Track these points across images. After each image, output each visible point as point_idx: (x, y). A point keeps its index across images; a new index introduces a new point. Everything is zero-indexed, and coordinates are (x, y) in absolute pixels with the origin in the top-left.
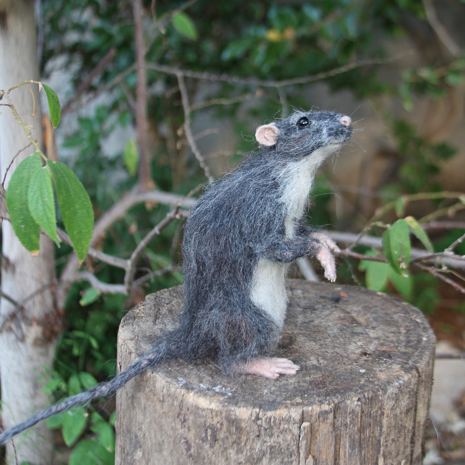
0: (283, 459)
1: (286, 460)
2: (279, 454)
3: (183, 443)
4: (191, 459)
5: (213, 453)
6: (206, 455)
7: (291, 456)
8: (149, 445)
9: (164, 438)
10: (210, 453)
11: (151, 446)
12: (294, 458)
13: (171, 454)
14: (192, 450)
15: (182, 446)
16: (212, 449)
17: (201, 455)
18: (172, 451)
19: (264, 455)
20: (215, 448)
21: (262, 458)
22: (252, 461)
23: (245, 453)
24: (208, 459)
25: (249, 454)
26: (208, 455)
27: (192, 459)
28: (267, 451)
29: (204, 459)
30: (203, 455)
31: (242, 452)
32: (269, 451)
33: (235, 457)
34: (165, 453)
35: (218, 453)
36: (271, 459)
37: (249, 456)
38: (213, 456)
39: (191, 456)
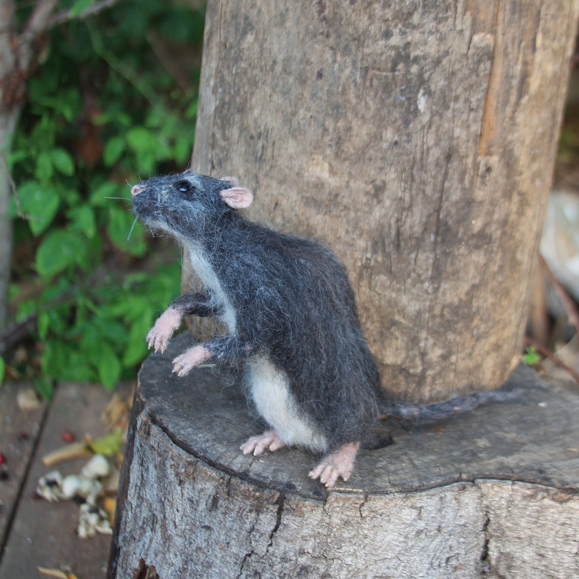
0: (437, 14)
1: (441, 15)
2: (432, 8)
3: (314, 5)
4: (324, 22)
5: (354, 11)
6: (344, 15)
7: (447, 11)
8: (266, 22)
9: (288, 5)
10: (350, 11)
11: (270, 20)
12: (449, 13)
13: (298, 22)
14: (326, 12)
15: (313, 9)
16: (352, 7)
17: (338, 16)
18: (299, 18)
19: (415, 9)
20: (356, 4)
21: (413, 13)
22: (400, 16)
23: (393, 7)
24: (347, 19)
25: (397, 8)
26: (347, 15)
27: (326, 23)
28: (419, 4)
29: (341, 19)
30: (341, 15)
31: (390, 6)
32: (421, 5)
33: (380, 13)
34: (289, 24)
35: (360, 10)
36: (423, 14)
37: (398, 11)
38: (353, 15)
39: (325, 18)
